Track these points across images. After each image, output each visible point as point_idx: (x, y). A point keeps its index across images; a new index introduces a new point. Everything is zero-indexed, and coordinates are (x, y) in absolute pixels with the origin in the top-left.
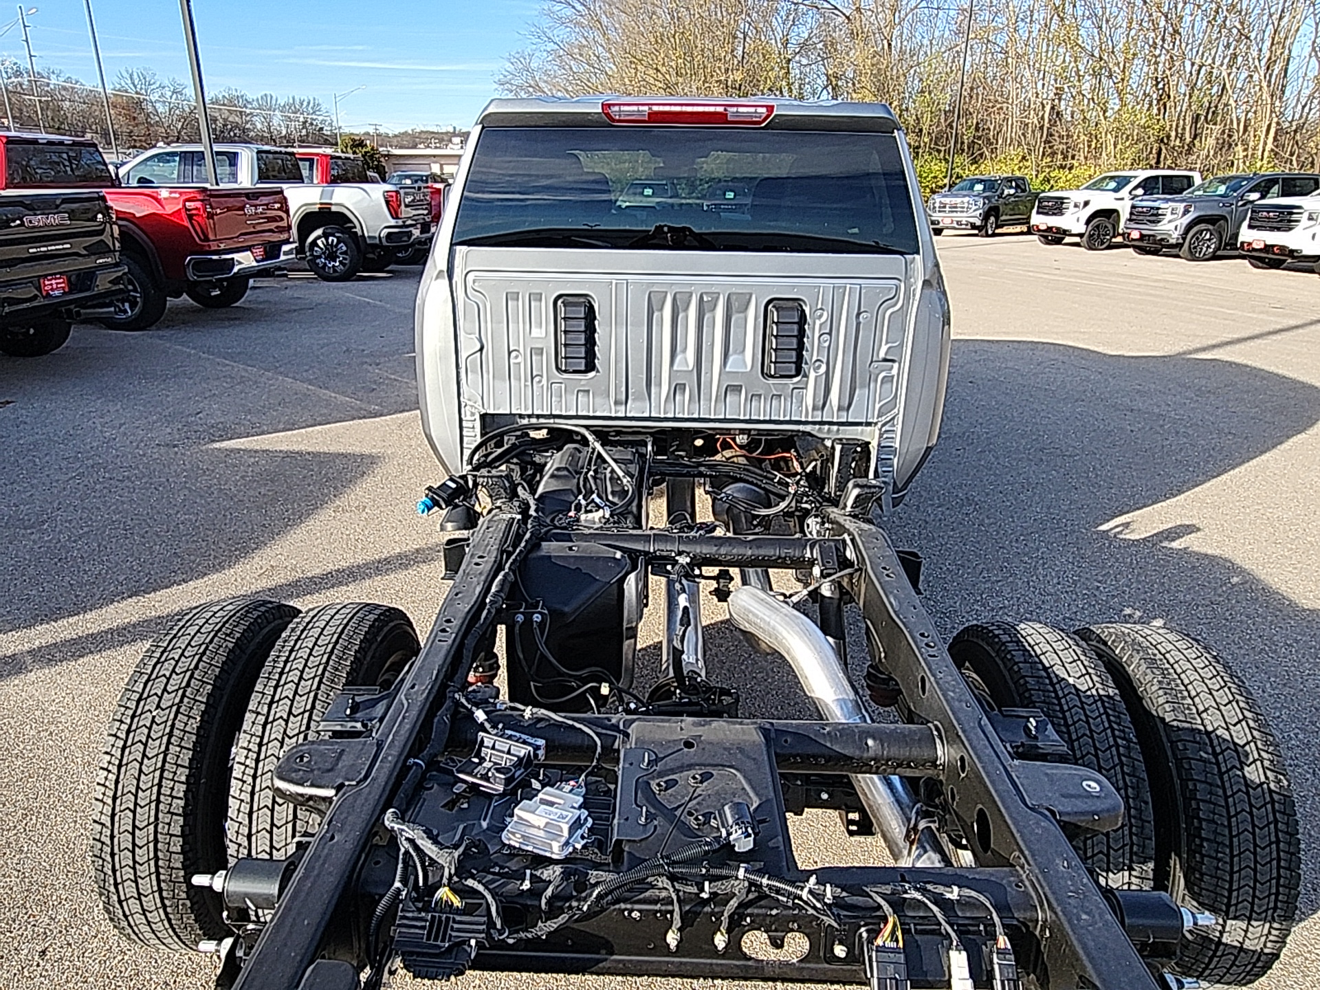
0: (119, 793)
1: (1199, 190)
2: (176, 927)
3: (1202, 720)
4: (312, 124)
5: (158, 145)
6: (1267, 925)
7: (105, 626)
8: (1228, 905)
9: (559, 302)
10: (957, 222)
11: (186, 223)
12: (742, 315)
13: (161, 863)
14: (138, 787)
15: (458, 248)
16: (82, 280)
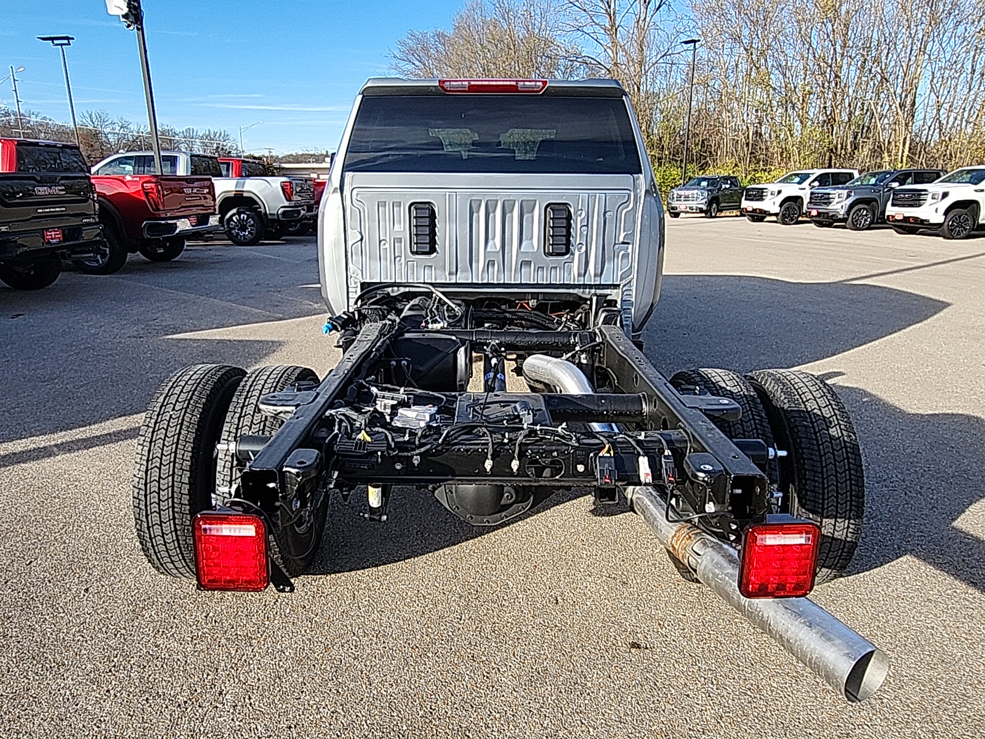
0: (151, 458)
1: (857, 181)
2: (182, 546)
3: (805, 406)
4: (222, 149)
5: (120, 152)
6: (847, 521)
7: (105, 432)
8: (823, 509)
9: (412, 208)
10: (690, 208)
11: (144, 198)
12: (530, 215)
13: (175, 500)
14: (162, 454)
15: (347, 173)
16: (72, 233)
